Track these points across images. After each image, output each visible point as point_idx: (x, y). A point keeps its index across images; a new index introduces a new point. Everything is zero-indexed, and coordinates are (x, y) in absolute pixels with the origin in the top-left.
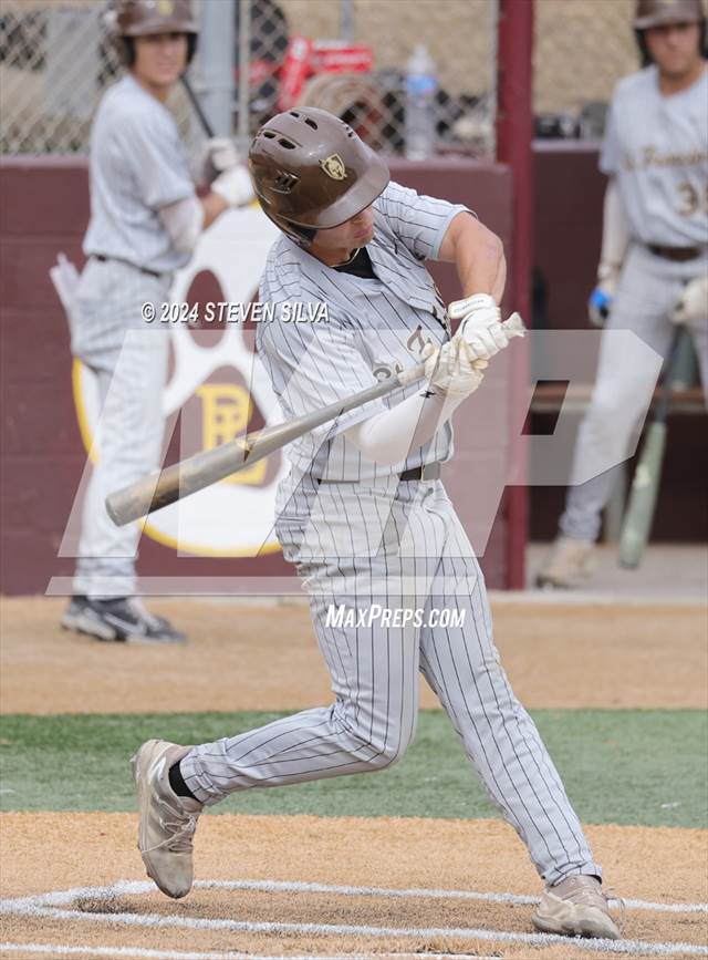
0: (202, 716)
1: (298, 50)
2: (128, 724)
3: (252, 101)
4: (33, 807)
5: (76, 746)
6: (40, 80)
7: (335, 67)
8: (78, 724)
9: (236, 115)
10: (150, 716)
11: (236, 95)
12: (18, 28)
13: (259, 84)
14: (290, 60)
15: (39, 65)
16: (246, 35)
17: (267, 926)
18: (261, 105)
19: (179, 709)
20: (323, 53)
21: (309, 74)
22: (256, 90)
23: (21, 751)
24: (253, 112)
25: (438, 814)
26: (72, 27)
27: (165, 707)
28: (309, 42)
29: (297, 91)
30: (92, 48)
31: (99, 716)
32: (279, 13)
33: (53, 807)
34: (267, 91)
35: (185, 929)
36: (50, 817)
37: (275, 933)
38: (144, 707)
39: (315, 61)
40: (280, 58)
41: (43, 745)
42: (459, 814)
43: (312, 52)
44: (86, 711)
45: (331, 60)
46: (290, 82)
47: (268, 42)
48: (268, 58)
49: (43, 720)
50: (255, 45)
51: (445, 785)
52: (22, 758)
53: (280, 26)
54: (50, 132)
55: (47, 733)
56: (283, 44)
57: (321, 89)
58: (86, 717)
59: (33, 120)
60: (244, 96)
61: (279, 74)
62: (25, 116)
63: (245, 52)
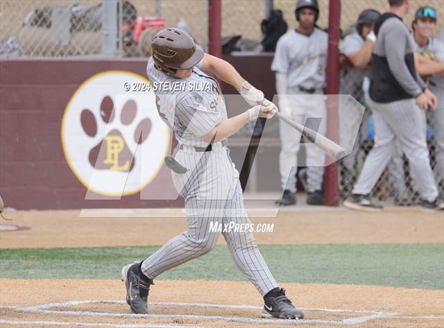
0: (103, 248)
1: (139, 20)
2: (77, 251)
3: (123, 38)
4: (41, 278)
5: (58, 258)
6: (49, 32)
7: (152, 26)
8: (59, 251)
9: (118, 43)
10: (85, 248)
11: (118, 36)
12: (42, 13)
13: (126, 32)
14: (136, 23)
15: (49, 26)
16: (121, 15)
17: (119, 315)
18: (127, 39)
19: (95, 246)
20: (148, 21)
21: (143, 28)
22: (125, 34)
23: (38, 259)
24: (123, 42)
25: (183, 279)
26: (61, 12)
27: (90, 245)
28: (143, 18)
29: (139, 34)
30: (68, 20)
31: (67, 248)
32: (133, 7)
33: (49, 278)
34: (129, 34)
35: (90, 316)
36: (46, 280)
37: (122, 317)
38: (83, 245)
39: (146, 24)
40: (133, 23)
41: (47, 258)
42: (190, 279)
43: (144, 21)
44: (63, 246)
45: (151, 23)
46: (137, 31)
47: (129, 17)
48: (129, 23)
49: (47, 250)
50: (124, 19)
51: (186, 269)
52: (39, 262)
53: (133, 12)
54: (53, 48)
55: (48, 253)
56: (134, 18)
57: (147, 34)
58: (62, 249)
59: (47, 44)
60: (121, 36)
61: (133, 28)
62: (44, 43)
63: (121, 21)
